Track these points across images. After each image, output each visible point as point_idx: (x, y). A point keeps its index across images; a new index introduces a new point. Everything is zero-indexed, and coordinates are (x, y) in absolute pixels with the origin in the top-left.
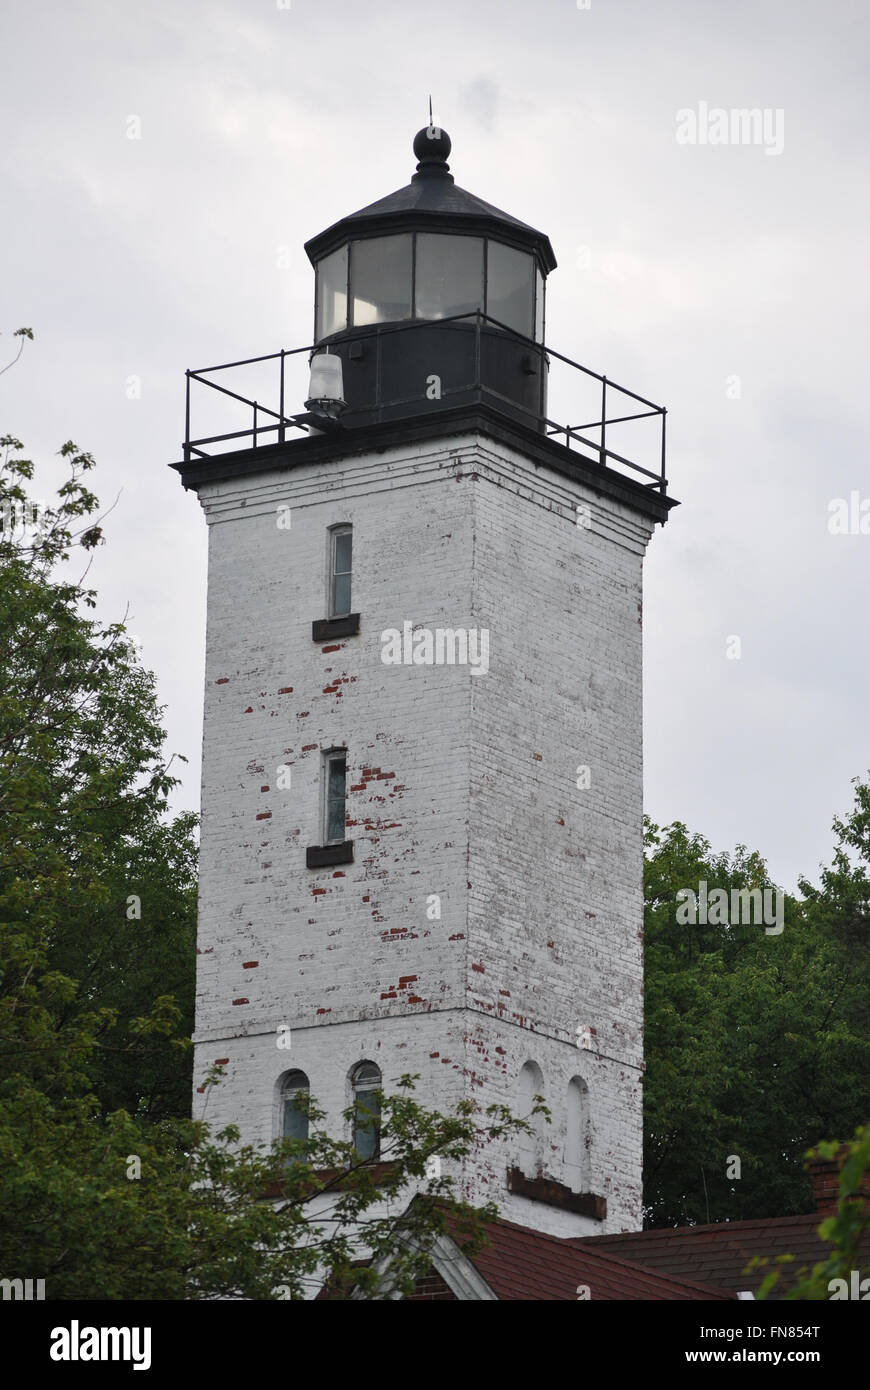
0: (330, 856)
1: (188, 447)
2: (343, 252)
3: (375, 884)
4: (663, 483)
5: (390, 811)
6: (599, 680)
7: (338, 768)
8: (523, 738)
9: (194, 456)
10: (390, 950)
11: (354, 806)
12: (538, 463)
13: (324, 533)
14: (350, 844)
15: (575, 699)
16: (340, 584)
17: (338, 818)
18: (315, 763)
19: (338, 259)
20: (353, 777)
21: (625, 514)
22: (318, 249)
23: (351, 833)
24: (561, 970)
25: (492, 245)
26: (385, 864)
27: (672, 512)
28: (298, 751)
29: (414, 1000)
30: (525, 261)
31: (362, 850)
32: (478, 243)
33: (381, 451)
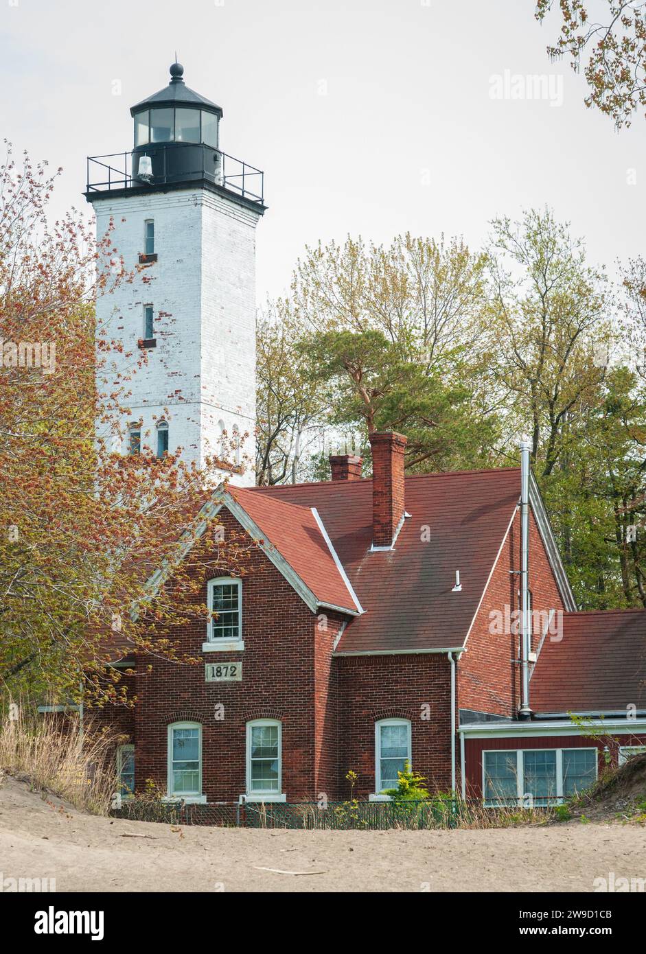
0: (148, 344)
1: (89, 186)
2: (147, 112)
3: (166, 355)
4: (262, 201)
5: (170, 329)
6: (242, 277)
7: (149, 311)
8: (218, 301)
9: (91, 190)
10: (171, 380)
11: (156, 326)
12: (222, 197)
13: (143, 222)
14: (155, 340)
15: (234, 285)
16: (150, 243)
17: (150, 329)
18: (141, 310)
19: (144, 115)
20: (156, 315)
21: (250, 213)
22: (136, 111)
23: (155, 336)
24: (230, 386)
25: (203, 112)
26: (168, 348)
27: (266, 211)
28: (134, 304)
29: (180, 398)
30: (214, 117)
31: (159, 343)
32: (199, 111)
33: (165, 193)
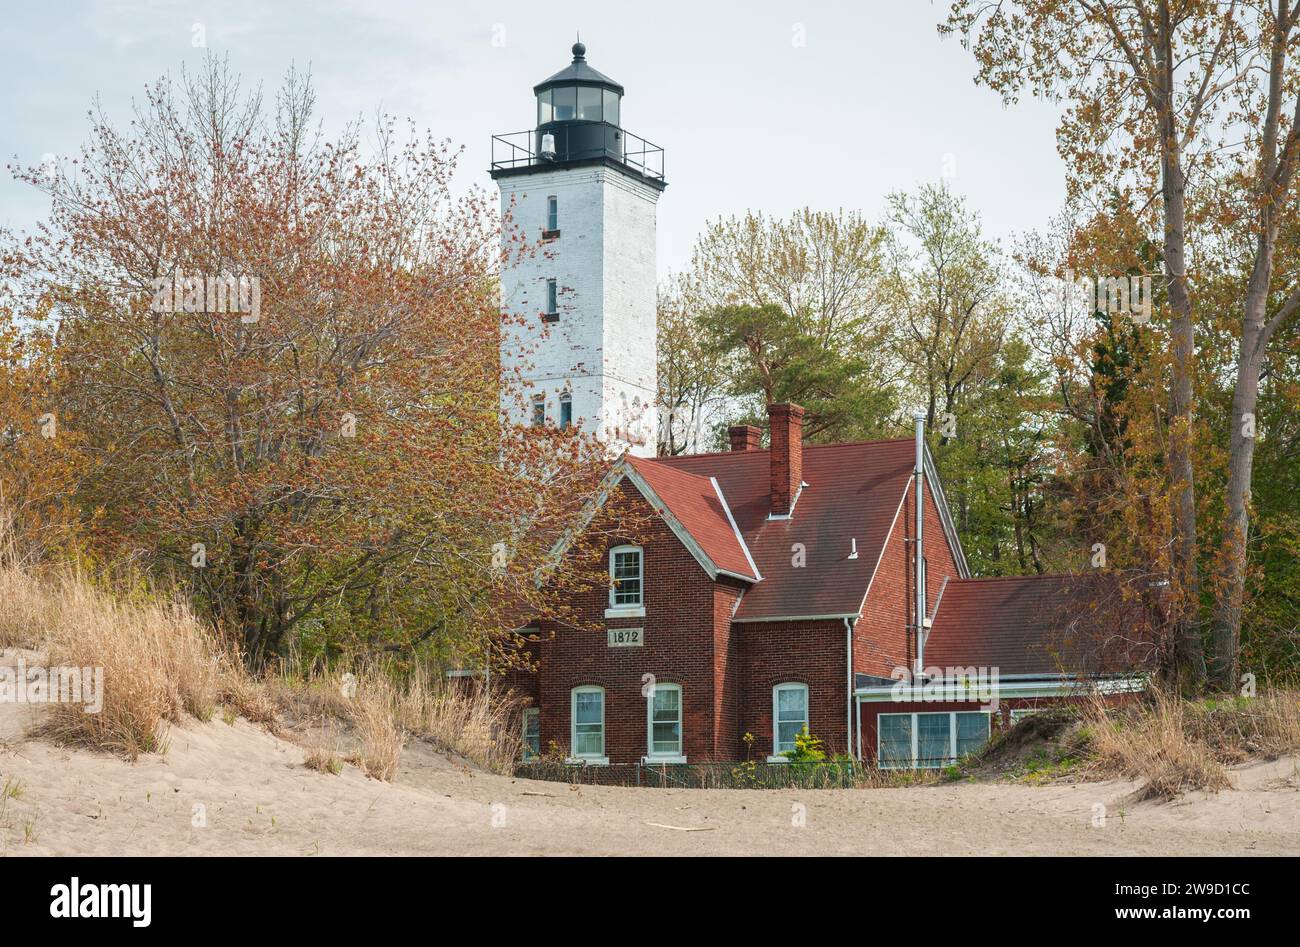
0: (551, 318)
1: (493, 164)
2: (550, 92)
3: (569, 329)
4: (663, 177)
5: (573, 303)
6: (643, 252)
7: (552, 286)
8: (620, 276)
9: (495, 168)
10: (574, 353)
11: (559, 300)
12: (624, 174)
13: (546, 199)
14: (558, 314)
15: (635, 259)
16: (553, 220)
17: (553, 303)
18: (544, 285)
19: (548, 94)
20: (559, 290)
21: (651, 189)
22: (539, 90)
23: (558, 311)
24: (632, 359)
25: (605, 91)
26: (571, 322)
27: (666, 187)
28: (538, 279)
29: (583, 371)
30: (615, 96)
31: (562, 317)
32: (599, 90)
33: (568, 170)
